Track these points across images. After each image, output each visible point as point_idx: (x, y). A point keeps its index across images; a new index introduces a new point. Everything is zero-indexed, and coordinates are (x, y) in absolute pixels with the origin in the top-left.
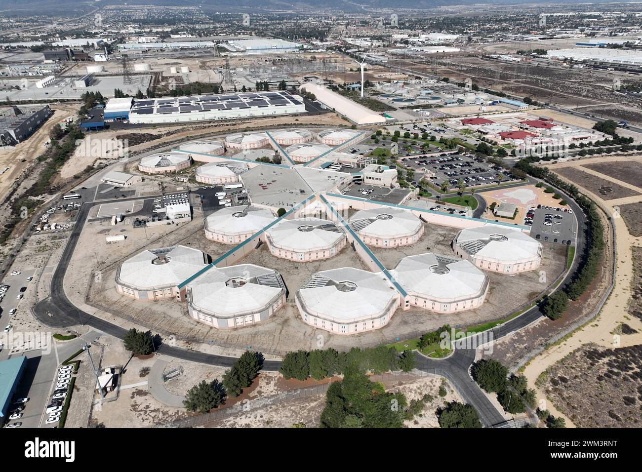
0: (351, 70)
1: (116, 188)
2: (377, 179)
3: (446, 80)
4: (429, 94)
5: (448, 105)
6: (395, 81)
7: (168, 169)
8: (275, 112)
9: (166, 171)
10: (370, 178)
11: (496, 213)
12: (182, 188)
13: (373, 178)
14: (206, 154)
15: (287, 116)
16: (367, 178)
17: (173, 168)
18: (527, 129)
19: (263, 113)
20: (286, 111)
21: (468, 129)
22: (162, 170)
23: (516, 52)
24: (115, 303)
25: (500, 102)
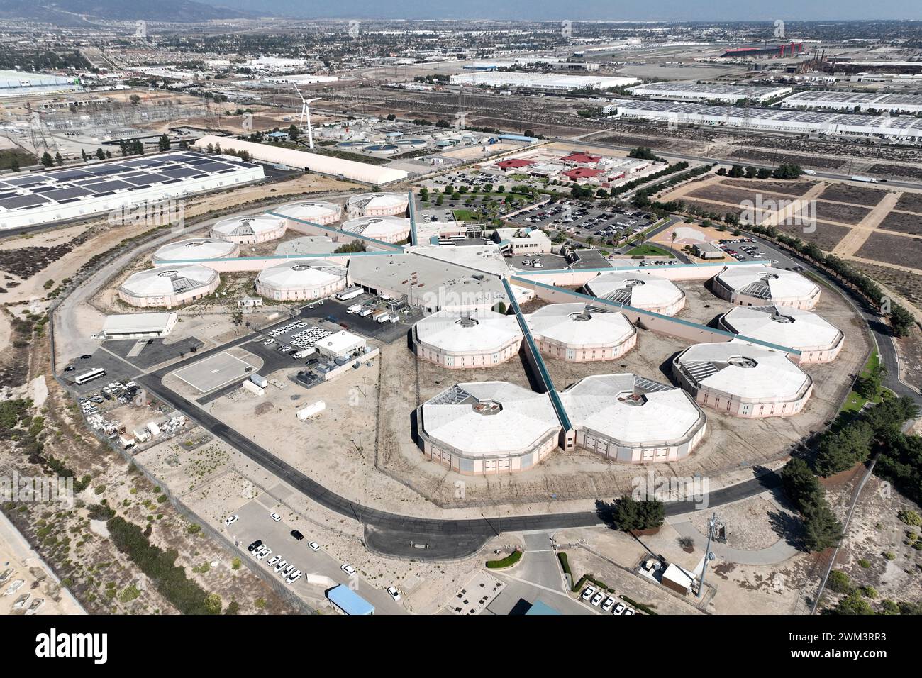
0: (228, 113)
1: (151, 341)
2: (531, 245)
3: (391, 118)
4: (399, 136)
5: (444, 148)
6: (326, 125)
7: (197, 293)
8: (221, 183)
9: (194, 298)
10: (522, 246)
11: (704, 256)
12: (276, 315)
13: (526, 246)
14: (222, 259)
15: (247, 186)
16: (517, 246)
17: (204, 291)
18: (576, 165)
19: (203, 188)
20: (237, 180)
21: (516, 174)
22: (187, 296)
23: (413, 79)
24: (488, 489)
25: (500, 139)
